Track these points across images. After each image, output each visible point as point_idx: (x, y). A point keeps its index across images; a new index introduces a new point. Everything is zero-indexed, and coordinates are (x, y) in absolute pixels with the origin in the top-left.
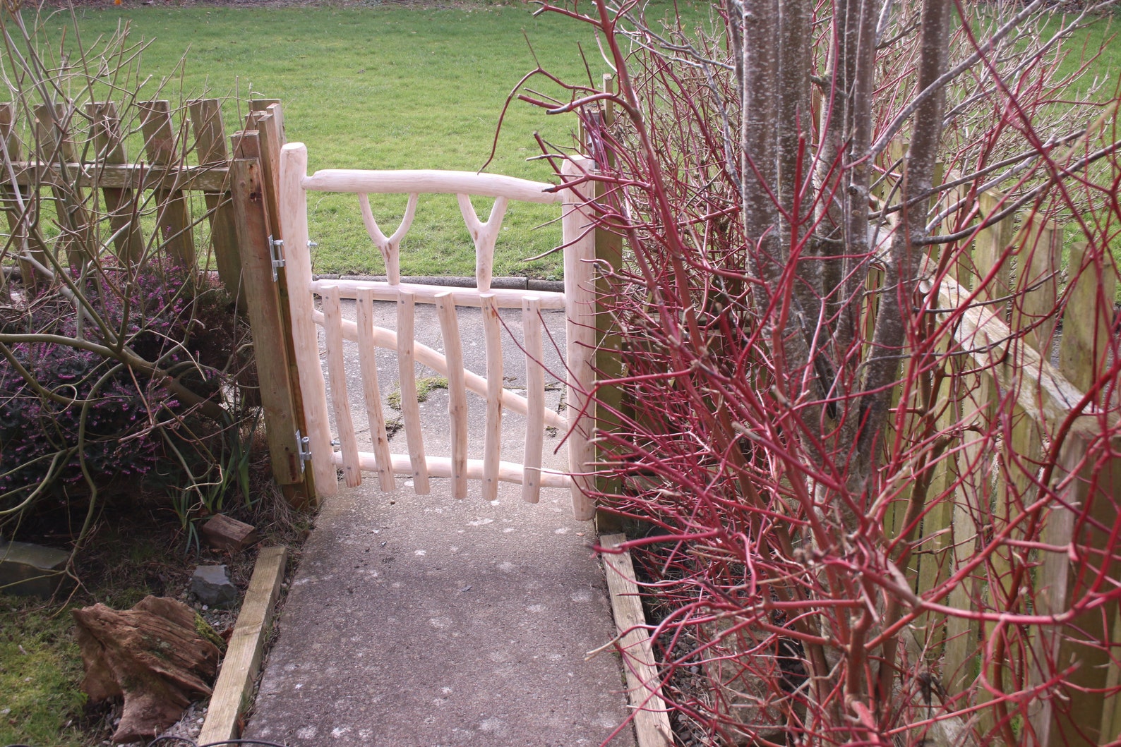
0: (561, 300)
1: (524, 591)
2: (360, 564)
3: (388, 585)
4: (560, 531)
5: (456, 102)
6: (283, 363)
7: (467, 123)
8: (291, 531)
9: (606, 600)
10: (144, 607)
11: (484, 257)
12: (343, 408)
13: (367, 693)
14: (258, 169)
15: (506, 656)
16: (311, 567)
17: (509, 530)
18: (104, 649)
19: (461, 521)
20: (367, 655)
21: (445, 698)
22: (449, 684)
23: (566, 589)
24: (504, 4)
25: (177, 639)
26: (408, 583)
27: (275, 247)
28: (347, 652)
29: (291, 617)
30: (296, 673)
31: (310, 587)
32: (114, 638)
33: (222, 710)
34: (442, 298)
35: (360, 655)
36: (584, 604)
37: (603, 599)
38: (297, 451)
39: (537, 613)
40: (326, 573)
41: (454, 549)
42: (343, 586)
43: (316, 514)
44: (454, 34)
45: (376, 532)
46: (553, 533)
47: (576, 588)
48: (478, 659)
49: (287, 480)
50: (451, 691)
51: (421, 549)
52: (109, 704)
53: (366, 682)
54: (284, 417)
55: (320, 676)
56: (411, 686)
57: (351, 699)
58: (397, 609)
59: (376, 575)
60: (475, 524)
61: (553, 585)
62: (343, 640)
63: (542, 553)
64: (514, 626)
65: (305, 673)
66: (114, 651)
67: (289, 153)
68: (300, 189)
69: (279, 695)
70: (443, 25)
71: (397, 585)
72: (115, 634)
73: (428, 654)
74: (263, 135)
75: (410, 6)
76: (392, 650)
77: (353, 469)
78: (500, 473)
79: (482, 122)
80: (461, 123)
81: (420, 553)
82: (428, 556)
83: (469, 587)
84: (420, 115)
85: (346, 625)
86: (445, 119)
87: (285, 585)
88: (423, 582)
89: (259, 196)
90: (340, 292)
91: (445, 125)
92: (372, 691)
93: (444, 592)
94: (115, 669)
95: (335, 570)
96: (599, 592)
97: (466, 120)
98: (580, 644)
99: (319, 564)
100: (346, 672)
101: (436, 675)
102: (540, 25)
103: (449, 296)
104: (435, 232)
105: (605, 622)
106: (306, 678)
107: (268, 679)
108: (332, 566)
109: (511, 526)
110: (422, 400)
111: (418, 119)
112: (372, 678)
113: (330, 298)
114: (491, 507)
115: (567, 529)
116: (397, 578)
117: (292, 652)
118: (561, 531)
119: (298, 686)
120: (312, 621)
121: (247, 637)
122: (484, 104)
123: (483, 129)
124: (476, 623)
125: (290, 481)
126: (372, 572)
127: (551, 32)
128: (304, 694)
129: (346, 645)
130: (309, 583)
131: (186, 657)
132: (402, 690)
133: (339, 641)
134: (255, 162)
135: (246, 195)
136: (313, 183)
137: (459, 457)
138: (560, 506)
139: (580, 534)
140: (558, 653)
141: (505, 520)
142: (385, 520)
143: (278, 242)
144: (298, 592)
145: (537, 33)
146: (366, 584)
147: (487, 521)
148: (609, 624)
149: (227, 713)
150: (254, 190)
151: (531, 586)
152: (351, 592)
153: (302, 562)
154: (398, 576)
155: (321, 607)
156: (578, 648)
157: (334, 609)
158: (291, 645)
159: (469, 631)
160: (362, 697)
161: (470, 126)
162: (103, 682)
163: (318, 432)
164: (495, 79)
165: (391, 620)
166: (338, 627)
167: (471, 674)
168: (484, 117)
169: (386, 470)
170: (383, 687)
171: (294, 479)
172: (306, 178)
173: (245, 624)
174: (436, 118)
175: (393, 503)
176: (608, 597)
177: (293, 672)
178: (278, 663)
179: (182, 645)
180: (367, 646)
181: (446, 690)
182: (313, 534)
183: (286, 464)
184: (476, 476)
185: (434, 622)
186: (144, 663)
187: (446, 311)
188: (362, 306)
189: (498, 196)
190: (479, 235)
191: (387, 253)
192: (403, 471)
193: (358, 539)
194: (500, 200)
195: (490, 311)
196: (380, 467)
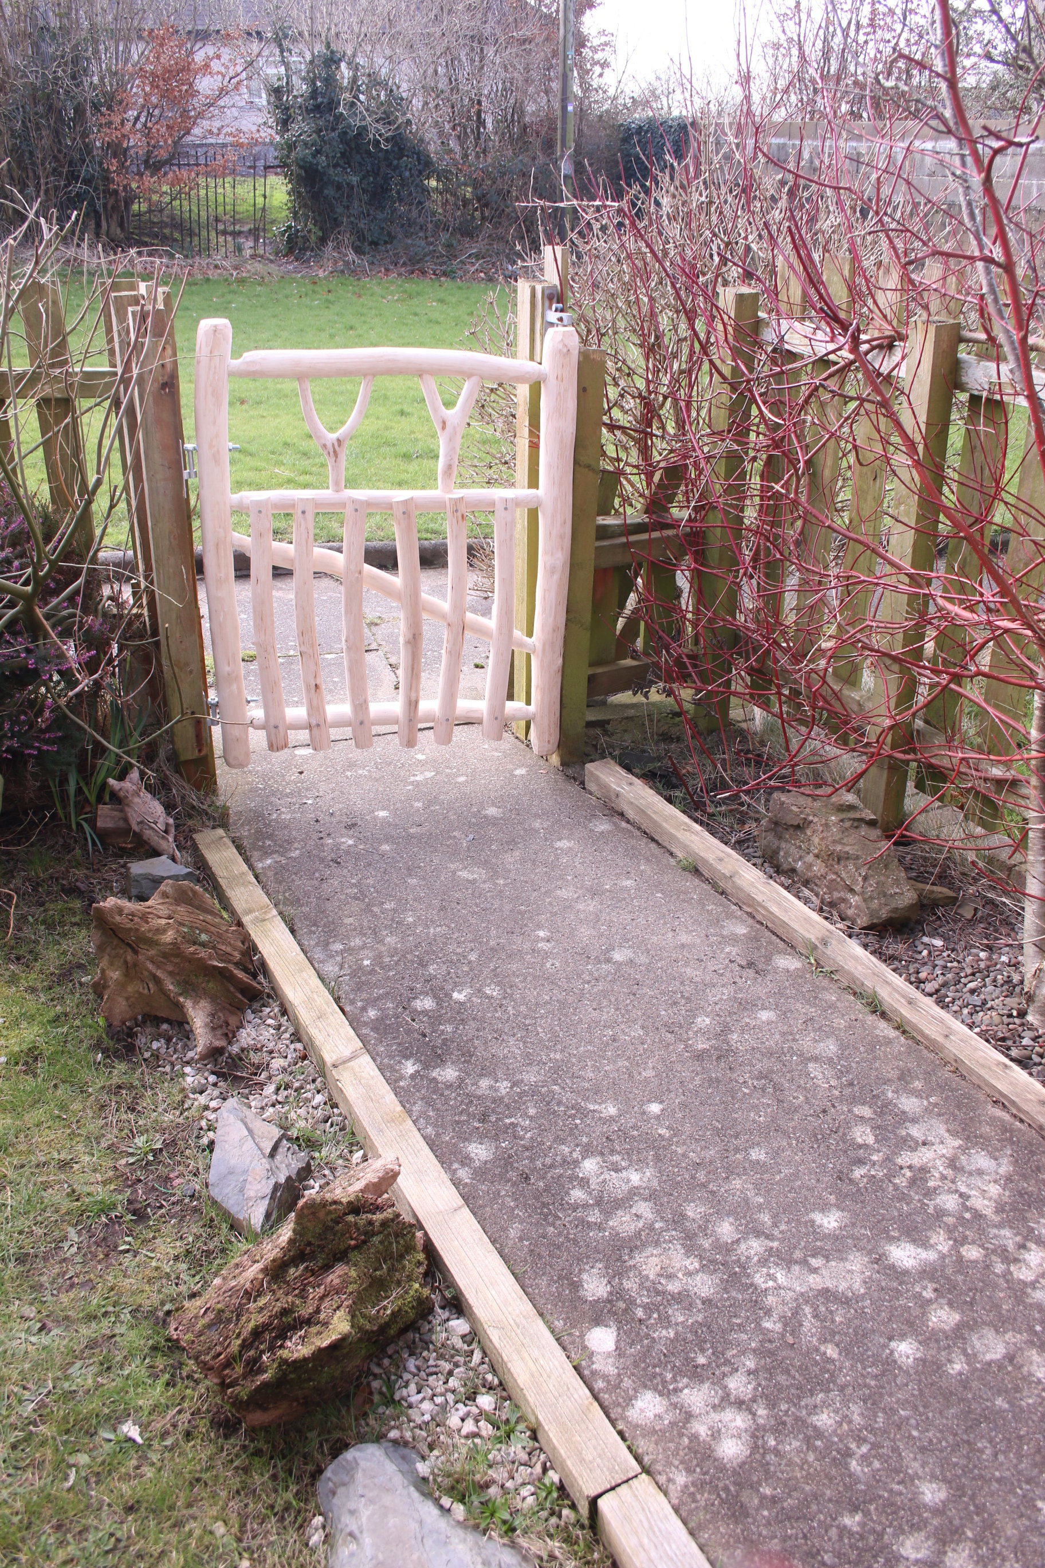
0: (537, 497)
1: (537, 831)
2: (321, 835)
3: (376, 850)
4: (518, 772)
6: (192, 602)
9: (628, 826)
10: (165, 895)
11: (453, 449)
12: (270, 651)
13: (455, 953)
14: (171, 350)
16: (262, 847)
17: (461, 779)
18: (136, 952)
20: (419, 918)
21: (548, 941)
22: (539, 927)
23: (579, 822)
25: (213, 929)
26: (397, 844)
27: (184, 453)
28: (392, 920)
30: (350, 951)
31: (281, 866)
32: (150, 935)
33: (311, 999)
34: (404, 501)
35: (411, 920)
37: (624, 825)
39: (570, 848)
40: (288, 850)
41: (418, 805)
42: (322, 859)
45: (310, 802)
46: (513, 775)
47: (588, 819)
48: (548, 899)
49: (191, 755)
50: (547, 933)
51: (379, 811)
52: (130, 1028)
53: (445, 944)
54: (191, 671)
55: (382, 948)
56: (498, 937)
57: (444, 963)
58: (409, 869)
59: (350, 842)
60: (418, 779)
61: (560, 820)
62: (376, 909)
63: (520, 794)
64: (557, 863)
65: (362, 948)
66: (152, 952)
68: (225, 377)
69: (352, 976)
71: (386, 847)
72: (150, 931)
73: (488, 905)
76: (444, 908)
77: (281, 728)
81: (382, 814)
82: (395, 815)
83: (471, 836)
85: (363, 894)
88: (414, 841)
89: (173, 386)
90: (275, 506)
92: (459, 950)
93: (447, 846)
94: (159, 973)
95: (297, 845)
96: (616, 820)
98: (642, 868)
99: (269, 843)
100: (411, 938)
101: (516, 922)
103: (412, 499)
106: (368, 953)
107: (322, 962)
108: (290, 842)
109: (461, 775)
112: (447, 938)
113: (264, 511)
115: (524, 769)
116: (378, 841)
117: (324, 932)
118: (520, 772)
119: (366, 962)
120: (318, 898)
121: (269, 923)
124: (512, 867)
125: (195, 755)
126: (343, 840)
128: (382, 968)
129: (383, 913)
130: (277, 862)
131: (229, 950)
132: (492, 943)
133: (372, 911)
134: (169, 342)
135: (157, 386)
136: (240, 368)
139: (542, 772)
140: (627, 879)
141: (447, 770)
142: (308, 789)
143: (191, 446)
146: (347, 852)
147: (429, 774)
148: (653, 846)
149: (319, 1000)
150: (166, 378)
151: (538, 825)
152: (338, 863)
153: (246, 845)
154: (378, 839)
155: (316, 882)
156: (643, 871)
157: (335, 883)
162: (127, 999)
163: (234, 686)
165: (412, 881)
166: (356, 898)
169: (322, 723)
170: (468, 945)
171: (200, 751)
172: (235, 363)
173: (249, 910)
175: (300, 773)
176: (629, 822)
177: (345, 951)
178: (317, 944)
179: (220, 936)
180: (412, 910)
181: (541, 934)
182: (232, 815)
183: (191, 731)
185: (463, 874)
186: (201, 959)
187: (409, 517)
188: (305, 519)
189: (470, 375)
190: (448, 424)
191: (335, 452)
192: (339, 724)
193: (294, 812)
194: (474, 379)
195: (459, 514)
196: (314, 722)
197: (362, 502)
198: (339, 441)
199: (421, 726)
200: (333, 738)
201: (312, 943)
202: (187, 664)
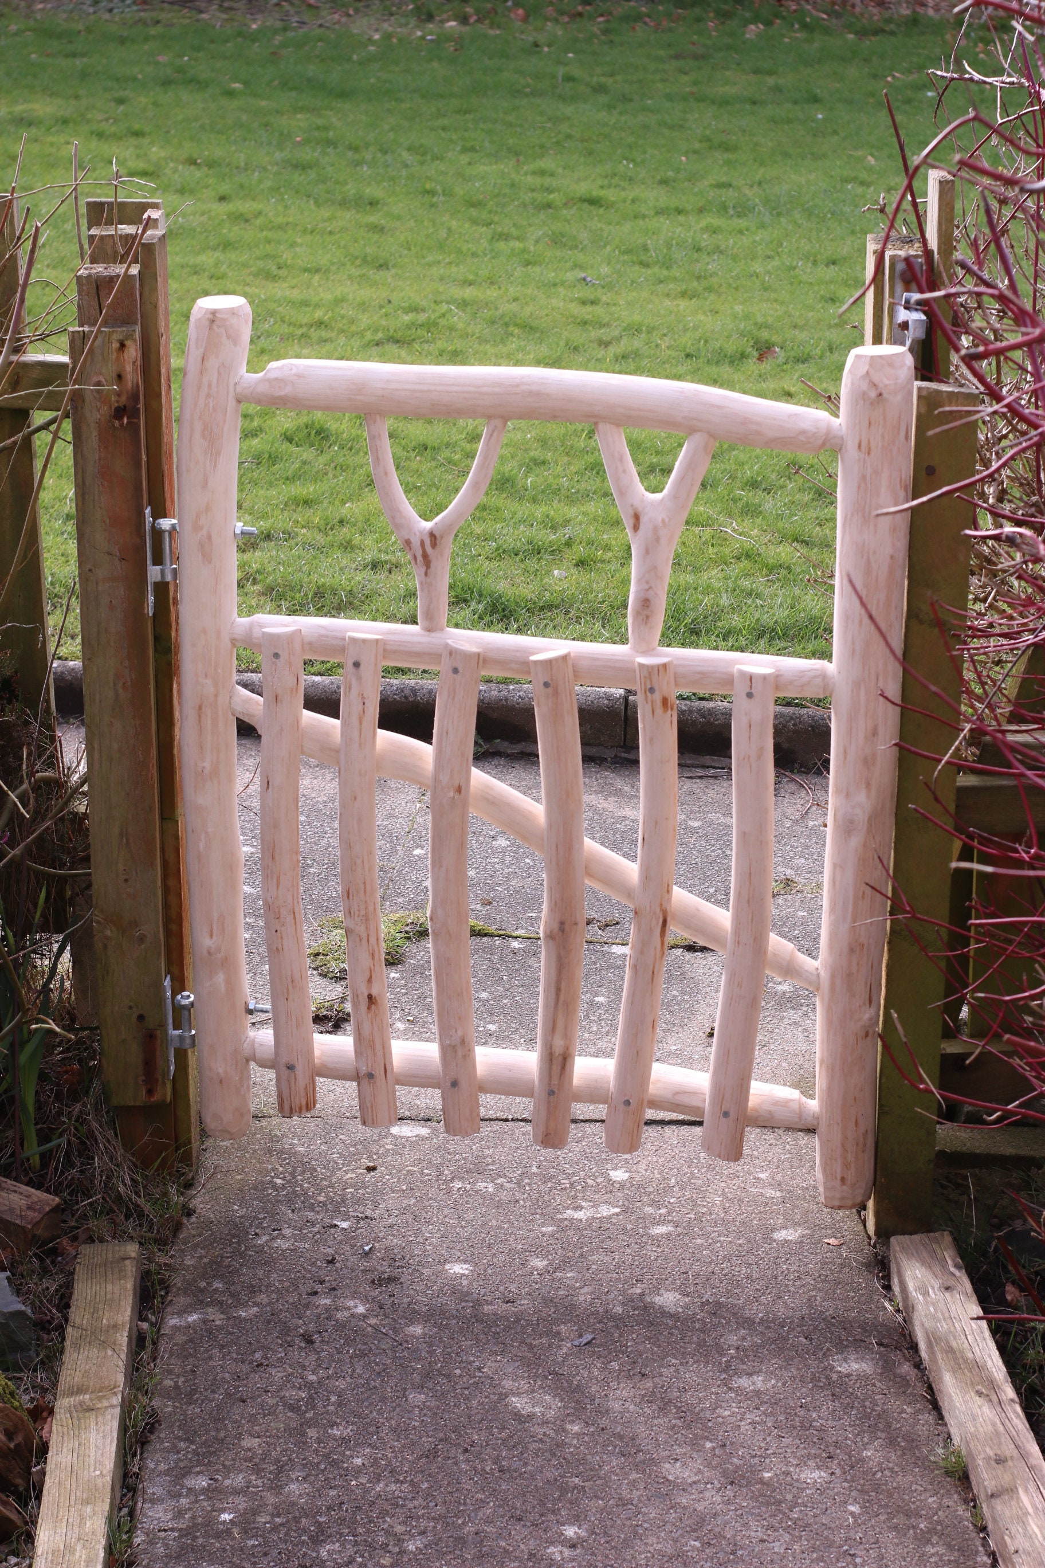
0: (823, 676)
1: (721, 1351)
2: (319, 1288)
3: (396, 1331)
4: (784, 1235)
5: (383, 266)
6: (151, 808)
7: (422, 318)
8: (141, 1214)
9: (913, 1372)
11: (651, 572)
12: (290, 919)
13: (388, 1532)
14: (133, 351)
15: (700, 1472)
16: (202, 1291)
17: (661, 1230)
19: (543, 1209)
20: (375, 1462)
21: (573, 1546)
22: (576, 1519)
23: (819, 1348)
24: (464, 20)
26: (442, 1328)
27: (158, 534)
28: (326, 1456)
29: (176, 1387)
30: (214, 1492)
31: (208, 1329)
33: (69, 1549)
34: (549, 663)
35: (358, 1461)
36: (863, 1377)
37: (906, 1368)
38: (163, 1025)
39: (757, 1393)
40: (240, 1304)
41: (539, 1263)
42: (286, 1330)
43: (189, 1185)
44: (344, 94)
45: (345, 1225)
46: (768, 1239)
47: (842, 1347)
48: (634, 1476)
49: (132, 1095)
50: (583, 1534)
51: (458, 1260)
53: (383, 1513)
54: (142, 939)
55: (271, 1499)
56: (489, 1522)
57: (356, 1543)
58: (427, 1375)
59: (361, 1309)
60: (579, 1215)
61: (785, 1339)
62: (312, 1433)
63: (749, 1277)
64: (708, 1414)
65: (237, 1492)
67: (213, 317)
68: (232, 403)
69: (184, 1533)
70: (312, 69)
71: (418, 1330)
73: (516, 1464)
74: (149, 275)
75: (210, 15)
76: (432, 1454)
77: (303, 1071)
78: (653, 1089)
79: (459, 319)
80: (407, 318)
81: (458, 1269)
82: (480, 1275)
83: (588, 1337)
84: (296, 295)
85: (311, 1403)
86: (363, 306)
87: (145, 1326)
88: (478, 1328)
89: (134, 414)
90: (310, 645)
91: (365, 320)
92: (399, 1529)
93: (531, 1347)
95: (263, 1298)
96: (896, 1356)
97: (415, 309)
98: (867, 1453)
99: (218, 1285)
100: (333, 1493)
101: (542, 1503)
102: (569, 79)
103: (565, 658)
104: (383, 576)
105: (917, 1412)
106: (241, 1502)
107: (153, 1502)
108: (253, 1290)
109: (665, 1222)
110: (393, 960)
111: (291, 302)
112: (396, 1505)
113: (284, 655)
114: (610, 1182)
115: (800, 1231)
116: (413, 1316)
117: (195, 1452)
118: (789, 1235)
119: (226, 1517)
120: (228, 1395)
121: (92, 1416)
122: (460, 271)
123: (465, 335)
124: (617, 1406)
125: (141, 1098)
126: (350, 1303)
127: (603, 99)
128: (245, 1531)
129: (319, 1441)
130: (205, 1321)
132: (470, 1528)
133: (303, 1434)
134: (130, 336)
135: (105, 410)
136: (262, 388)
137: (559, 1044)
138: (778, 1185)
139: (832, 1241)
140: (819, 1468)
141: (649, 1210)
142: (358, 1202)
143: (165, 523)
144: (180, 1338)
145: (562, 98)
146: (341, 1326)
147: (605, 1211)
148: (930, 1418)
149: (80, 1553)
150: (123, 399)
151: (733, 1339)
152: (310, 1342)
153: (177, 1281)
154: (414, 1312)
155: (245, 1368)
156: (863, 1460)
157: (277, 1374)
158: (189, 1440)
159: (604, 1422)
160: (381, 1539)
161: (430, 326)
163: (220, 978)
164: (474, 212)
165: (416, 1398)
166: (294, 1408)
167: (623, 1503)
168: (464, 304)
170: (423, 1523)
171: (150, 1092)
172: (248, 378)
173: (80, 1390)
174: (339, 301)
175: (371, 1169)
176: (918, 1365)
177: (205, 1491)
178: (167, 1473)
180: (373, 1446)
181: (570, 1531)
182: (190, 1225)
183: (134, 1054)
184: (594, 1094)
185: (518, 1403)
187: (556, 693)
188: (359, 678)
189: (691, 431)
190: (644, 520)
191: (425, 556)
192: (417, 1079)
193: (304, 1238)
194: (698, 438)
195: (657, 697)
196: (364, 1070)
197: (467, 656)
198: (432, 535)
199: (650, 1114)
200: (483, 1112)
201: (162, 1467)
202: (135, 924)
